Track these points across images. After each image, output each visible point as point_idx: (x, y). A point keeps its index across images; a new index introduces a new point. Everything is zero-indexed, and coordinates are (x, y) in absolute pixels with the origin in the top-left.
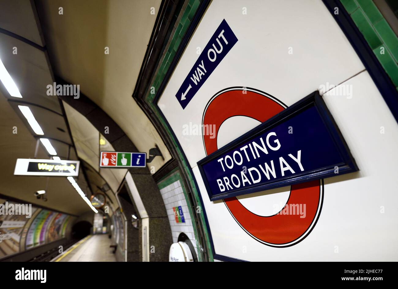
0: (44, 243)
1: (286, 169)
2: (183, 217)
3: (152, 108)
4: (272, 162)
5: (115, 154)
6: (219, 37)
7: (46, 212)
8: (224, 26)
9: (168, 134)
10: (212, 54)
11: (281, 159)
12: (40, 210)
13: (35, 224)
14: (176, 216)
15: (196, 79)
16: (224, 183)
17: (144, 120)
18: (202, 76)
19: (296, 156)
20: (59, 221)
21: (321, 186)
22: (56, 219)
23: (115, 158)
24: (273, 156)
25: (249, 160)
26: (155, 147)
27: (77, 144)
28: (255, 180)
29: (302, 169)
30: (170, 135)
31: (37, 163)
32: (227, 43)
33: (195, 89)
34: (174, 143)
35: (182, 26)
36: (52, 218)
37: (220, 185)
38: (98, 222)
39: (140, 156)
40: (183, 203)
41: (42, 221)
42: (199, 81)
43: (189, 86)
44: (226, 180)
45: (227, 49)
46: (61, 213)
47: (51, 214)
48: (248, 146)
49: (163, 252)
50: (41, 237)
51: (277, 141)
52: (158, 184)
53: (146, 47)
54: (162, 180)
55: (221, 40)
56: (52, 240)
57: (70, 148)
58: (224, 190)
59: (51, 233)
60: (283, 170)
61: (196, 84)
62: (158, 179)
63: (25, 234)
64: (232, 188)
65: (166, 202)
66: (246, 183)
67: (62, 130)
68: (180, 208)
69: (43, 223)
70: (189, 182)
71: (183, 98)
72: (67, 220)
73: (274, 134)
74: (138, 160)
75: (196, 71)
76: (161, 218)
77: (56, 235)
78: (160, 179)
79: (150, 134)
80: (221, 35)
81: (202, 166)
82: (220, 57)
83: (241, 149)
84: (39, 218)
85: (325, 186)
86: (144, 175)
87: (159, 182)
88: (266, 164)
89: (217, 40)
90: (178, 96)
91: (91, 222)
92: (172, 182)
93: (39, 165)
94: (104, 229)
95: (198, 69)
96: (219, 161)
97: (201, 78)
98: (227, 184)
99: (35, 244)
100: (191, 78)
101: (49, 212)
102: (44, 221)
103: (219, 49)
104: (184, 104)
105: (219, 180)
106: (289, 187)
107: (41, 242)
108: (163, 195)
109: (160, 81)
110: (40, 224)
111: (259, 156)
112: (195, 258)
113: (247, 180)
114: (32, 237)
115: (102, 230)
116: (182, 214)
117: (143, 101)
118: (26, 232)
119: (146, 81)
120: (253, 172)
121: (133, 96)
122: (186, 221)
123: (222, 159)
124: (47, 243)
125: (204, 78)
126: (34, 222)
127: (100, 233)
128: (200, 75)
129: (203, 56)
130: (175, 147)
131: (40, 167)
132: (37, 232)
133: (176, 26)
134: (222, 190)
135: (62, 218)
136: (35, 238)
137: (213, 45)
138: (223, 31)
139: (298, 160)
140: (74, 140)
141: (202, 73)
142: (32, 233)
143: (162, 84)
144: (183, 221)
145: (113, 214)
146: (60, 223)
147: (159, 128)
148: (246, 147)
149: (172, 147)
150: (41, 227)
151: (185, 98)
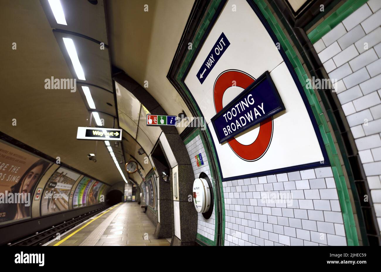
0: (85, 205)
1: (257, 114)
2: (202, 161)
3: (180, 84)
4: (251, 111)
5: (156, 117)
6: (221, 41)
7: (87, 179)
8: (223, 36)
9: (192, 102)
10: (217, 50)
11: (255, 109)
12: (82, 176)
13: (79, 188)
14: (197, 161)
15: (209, 65)
16: (227, 130)
17: (175, 93)
18: (212, 63)
19: (261, 106)
20: (96, 188)
21: (272, 121)
22: (94, 185)
23: (156, 119)
24: (251, 108)
25: (240, 113)
26: (182, 112)
27: (120, 116)
28: (243, 124)
29: (264, 113)
30: (193, 102)
31: (92, 130)
32: (225, 45)
33: (209, 71)
34: (196, 108)
35: (200, 34)
36: (91, 185)
37: (225, 132)
38: (128, 191)
39: (172, 118)
40: (202, 151)
41: (84, 187)
42: (210, 66)
43: (205, 69)
44: (228, 127)
45: (225, 48)
46: (98, 181)
47: (90, 181)
48: (239, 104)
49: (188, 188)
50: (83, 200)
51: (252, 99)
52: (184, 141)
53: (178, 45)
54: (187, 137)
55: (222, 43)
56: (91, 204)
57: (114, 119)
58: (227, 134)
59: (90, 198)
60: (256, 115)
61: (209, 68)
62: (184, 137)
63: (72, 196)
64: (232, 132)
65: (190, 154)
66: (239, 127)
67: (110, 105)
68: (200, 155)
69: (84, 188)
70: (206, 134)
71: (201, 77)
72: (103, 188)
73: (251, 95)
74: (172, 120)
75: (208, 60)
76: (187, 165)
77: (95, 200)
78: (186, 136)
79: (179, 103)
80: (222, 40)
81: (214, 121)
82: (222, 53)
83: (236, 106)
84: (82, 184)
85: (274, 120)
86: (174, 135)
87: (185, 139)
88: (248, 113)
89: (220, 43)
90: (198, 76)
91: (122, 191)
92: (194, 137)
93: (93, 131)
94: (134, 197)
95: (210, 59)
96: (224, 116)
97: (212, 65)
98: (229, 130)
99: (79, 205)
100: (206, 64)
101: (89, 179)
102: (85, 186)
103: (221, 48)
104: (202, 81)
105: (225, 128)
106: (259, 124)
107: (83, 204)
108: (188, 149)
109: (186, 66)
110: (83, 189)
111: (244, 109)
112: (210, 187)
113: (239, 125)
114: (77, 199)
115: (132, 198)
116: (202, 159)
117: (174, 80)
118: (72, 194)
119: (177, 66)
120: (242, 119)
121: (167, 77)
122: (204, 163)
123: (226, 114)
124: (88, 205)
125: (214, 64)
126: (78, 187)
127: (130, 201)
128: (211, 63)
129: (213, 52)
130: (196, 111)
131: (94, 133)
132: (81, 195)
133: (197, 33)
134: (226, 135)
135: (99, 185)
136: (79, 201)
137: (218, 46)
138: (222, 39)
139: (262, 108)
140: (119, 112)
141: (212, 61)
142: (77, 195)
143: (187, 68)
144: (203, 163)
145: (143, 180)
146: (97, 190)
147: (185, 98)
148: (238, 104)
149: (194, 111)
150: (83, 191)
151: (203, 77)
